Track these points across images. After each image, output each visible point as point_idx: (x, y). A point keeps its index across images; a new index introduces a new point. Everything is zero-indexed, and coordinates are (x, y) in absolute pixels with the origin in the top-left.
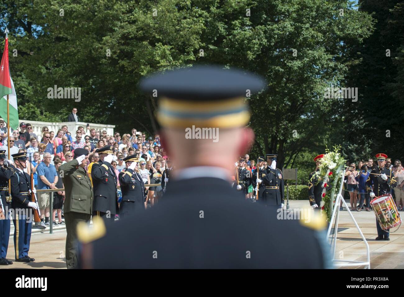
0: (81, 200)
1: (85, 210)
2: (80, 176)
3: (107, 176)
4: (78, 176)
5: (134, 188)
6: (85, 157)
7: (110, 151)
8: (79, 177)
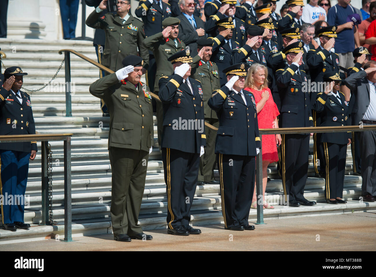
0: (125, 131)
1: (131, 145)
2: (127, 96)
3: (179, 96)
4: (122, 95)
5: (232, 115)
6: (134, 68)
7: (186, 57)
8: (125, 97)
